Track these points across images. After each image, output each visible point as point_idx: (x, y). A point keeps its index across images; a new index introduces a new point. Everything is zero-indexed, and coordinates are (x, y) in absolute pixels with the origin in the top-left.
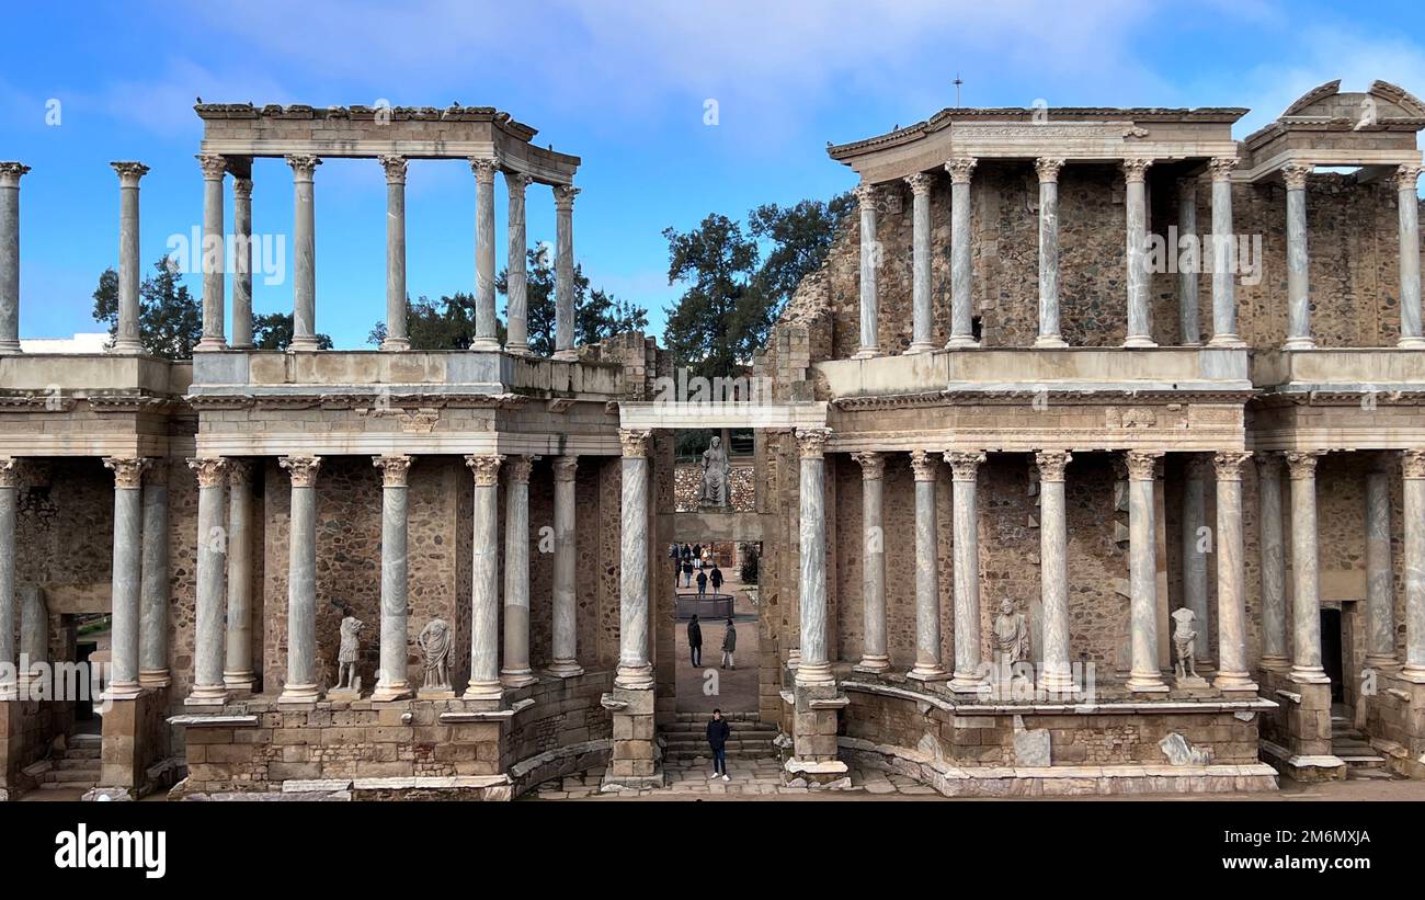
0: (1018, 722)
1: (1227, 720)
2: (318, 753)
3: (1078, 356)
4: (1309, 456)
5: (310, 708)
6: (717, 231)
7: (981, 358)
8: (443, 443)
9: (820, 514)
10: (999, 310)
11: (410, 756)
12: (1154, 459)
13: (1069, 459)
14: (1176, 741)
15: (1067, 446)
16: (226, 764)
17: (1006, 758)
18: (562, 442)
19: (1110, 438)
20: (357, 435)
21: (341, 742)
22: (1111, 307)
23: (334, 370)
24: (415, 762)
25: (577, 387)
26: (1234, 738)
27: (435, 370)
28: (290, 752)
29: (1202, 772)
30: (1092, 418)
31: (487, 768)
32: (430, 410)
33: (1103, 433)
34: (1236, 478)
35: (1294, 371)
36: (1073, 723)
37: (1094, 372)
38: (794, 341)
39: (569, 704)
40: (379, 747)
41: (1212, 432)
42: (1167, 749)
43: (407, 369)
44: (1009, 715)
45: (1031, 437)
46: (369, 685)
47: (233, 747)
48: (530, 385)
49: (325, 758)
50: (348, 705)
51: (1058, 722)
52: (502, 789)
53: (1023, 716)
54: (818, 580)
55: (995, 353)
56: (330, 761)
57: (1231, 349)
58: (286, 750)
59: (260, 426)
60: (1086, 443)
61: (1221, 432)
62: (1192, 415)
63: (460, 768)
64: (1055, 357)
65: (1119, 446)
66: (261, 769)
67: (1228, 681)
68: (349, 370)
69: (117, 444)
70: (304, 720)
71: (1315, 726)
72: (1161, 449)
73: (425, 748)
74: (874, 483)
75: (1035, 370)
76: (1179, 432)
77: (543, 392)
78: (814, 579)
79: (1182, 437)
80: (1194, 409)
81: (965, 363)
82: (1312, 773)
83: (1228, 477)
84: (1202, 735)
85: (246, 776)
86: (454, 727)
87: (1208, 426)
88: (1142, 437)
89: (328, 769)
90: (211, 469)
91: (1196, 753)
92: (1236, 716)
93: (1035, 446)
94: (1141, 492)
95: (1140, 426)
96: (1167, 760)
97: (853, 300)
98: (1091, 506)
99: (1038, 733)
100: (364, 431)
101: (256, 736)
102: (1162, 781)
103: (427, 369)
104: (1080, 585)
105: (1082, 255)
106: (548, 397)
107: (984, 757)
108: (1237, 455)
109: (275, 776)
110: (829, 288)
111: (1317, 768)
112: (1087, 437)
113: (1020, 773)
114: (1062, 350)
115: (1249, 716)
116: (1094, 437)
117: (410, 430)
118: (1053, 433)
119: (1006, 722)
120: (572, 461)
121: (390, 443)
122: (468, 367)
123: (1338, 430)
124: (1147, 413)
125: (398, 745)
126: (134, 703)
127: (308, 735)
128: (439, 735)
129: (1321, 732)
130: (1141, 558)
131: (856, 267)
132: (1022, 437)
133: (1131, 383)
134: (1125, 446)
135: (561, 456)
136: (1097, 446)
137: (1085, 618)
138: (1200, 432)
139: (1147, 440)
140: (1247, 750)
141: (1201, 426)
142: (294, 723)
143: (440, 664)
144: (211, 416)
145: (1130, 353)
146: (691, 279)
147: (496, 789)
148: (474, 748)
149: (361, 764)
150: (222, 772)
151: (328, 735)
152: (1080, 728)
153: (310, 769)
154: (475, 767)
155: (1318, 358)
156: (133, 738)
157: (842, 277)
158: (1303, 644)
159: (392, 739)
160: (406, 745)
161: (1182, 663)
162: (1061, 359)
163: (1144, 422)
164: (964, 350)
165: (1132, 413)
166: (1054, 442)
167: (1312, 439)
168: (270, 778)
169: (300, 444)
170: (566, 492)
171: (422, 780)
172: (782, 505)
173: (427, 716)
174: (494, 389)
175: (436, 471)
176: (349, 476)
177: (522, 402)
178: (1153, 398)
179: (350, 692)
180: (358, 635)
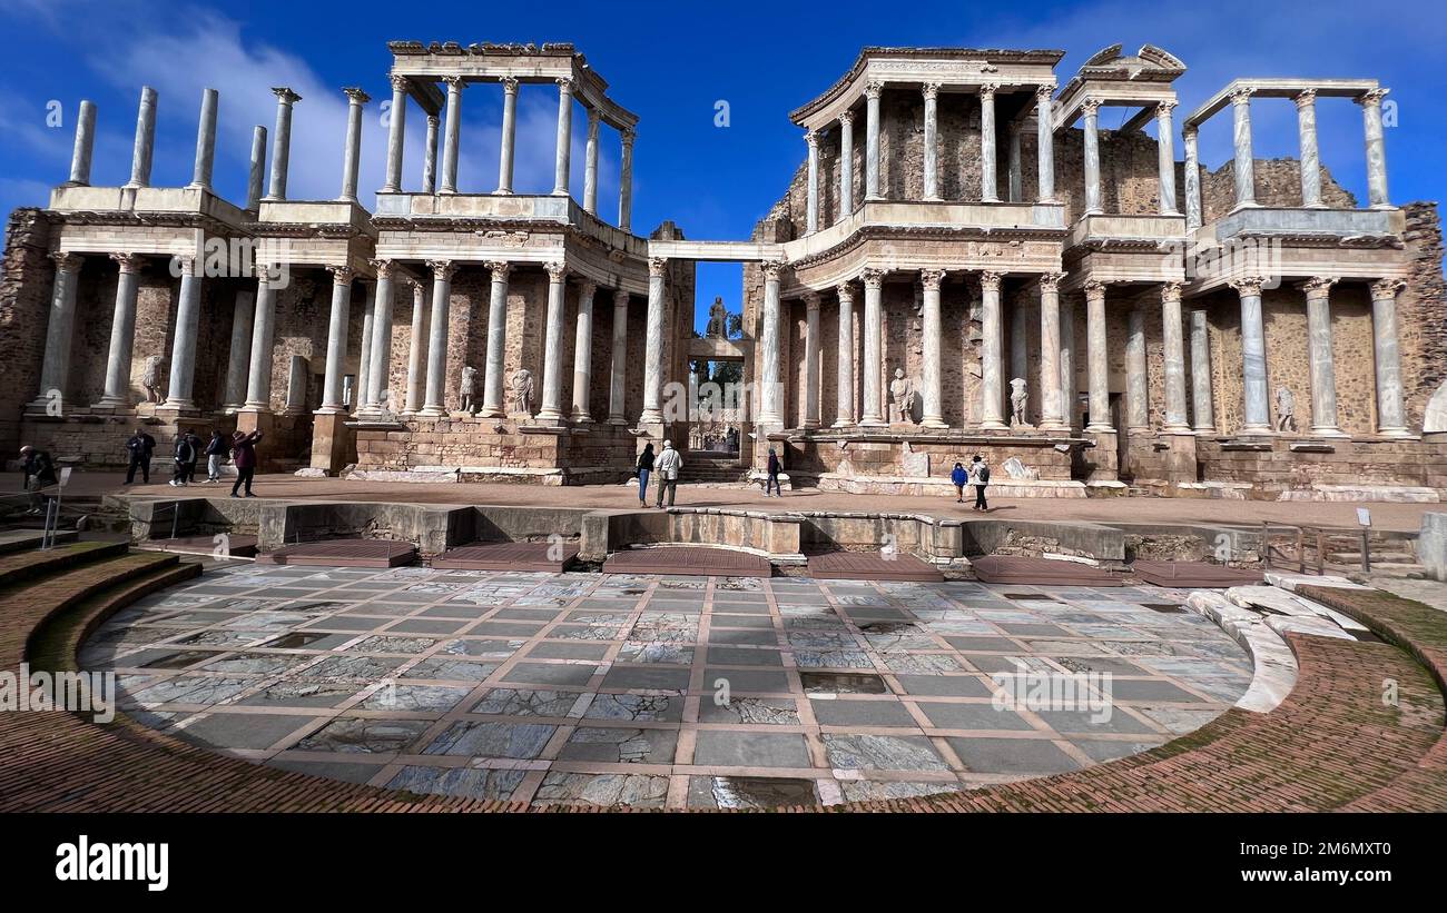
0: (906, 445)
1: (1050, 450)
2: (440, 449)
3: (950, 208)
4: (1102, 283)
5: (436, 420)
7: (886, 207)
8: (530, 254)
9: (776, 316)
10: (896, 192)
11: (498, 453)
12: (1000, 276)
13: (944, 274)
14: (1014, 463)
15: (942, 266)
16: (381, 454)
17: (897, 471)
18: (618, 281)
19: (970, 262)
20: (476, 248)
21: (455, 442)
22: (969, 192)
23: (463, 206)
24: (502, 458)
25: (630, 249)
26: (1054, 463)
27: (526, 208)
28: (422, 448)
29: (1034, 484)
30: (959, 250)
31: (548, 464)
32: (521, 233)
33: (967, 259)
34: (1056, 290)
35: (1091, 228)
36: (944, 448)
37: (962, 216)
38: (767, 229)
39: (617, 442)
40: (479, 447)
41: (1040, 260)
42: (1009, 468)
43: (510, 207)
44: (898, 441)
45: (920, 260)
46: (478, 409)
47: (386, 443)
48: (596, 236)
49: (444, 452)
50: (461, 419)
51: (933, 448)
52: (556, 477)
53: (910, 443)
54: (774, 358)
55: (896, 205)
56: (448, 456)
57: (1053, 205)
58: (420, 446)
59: (416, 241)
60: (955, 265)
61: (1046, 260)
62: (1027, 248)
63: (530, 463)
64: (935, 207)
65: (976, 267)
66: (404, 458)
67: (1049, 425)
68: (473, 207)
69: (333, 256)
70: (432, 427)
71: (1106, 461)
72: (1005, 270)
73: (509, 449)
74: (814, 312)
75: (922, 217)
76: (1017, 260)
77: (605, 245)
78: (772, 357)
79: (1020, 263)
80: (1028, 245)
81: (876, 211)
82: (1106, 491)
83: (1050, 290)
84: (1032, 460)
85: (393, 462)
86: (528, 436)
87: (1037, 256)
88: (993, 262)
89: (446, 460)
90: (383, 267)
91: (1028, 471)
92: (1057, 446)
93: (921, 266)
94: (991, 296)
95: (992, 255)
96: (1008, 476)
97: (804, 213)
98: (955, 317)
99: (919, 455)
100: (480, 245)
101: (401, 436)
102: (1005, 489)
103: (522, 207)
104: (947, 367)
105: (950, 160)
106: (609, 248)
107: (882, 470)
108: (1057, 275)
109: (411, 463)
110: (790, 207)
111: (1109, 488)
112: (956, 261)
113: (907, 480)
114: (940, 203)
115: (1066, 447)
116: (960, 261)
117: (509, 246)
118: (933, 258)
119: (898, 446)
120: (625, 294)
121: (496, 252)
122: (548, 206)
123: (1121, 268)
124: (996, 247)
125: (491, 446)
126: (333, 417)
127: (434, 437)
128: (518, 440)
129: (1110, 465)
130: (991, 341)
131: (806, 194)
132: (911, 260)
133: (985, 225)
134: (981, 267)
135: (619, 289)
136: (963, 267)
137: (950, 389)
138: (1032, 260)
139: (995, 263)
140: (1063, 472)
141: (1033, 256)
142: (426, 429)
143: (523, 397)
144: (386, 234)
145: (985, 207)
147: (552, 477)
148: (540, 450)
149: (467, 457)
150: (378, 459)
151: (447, 437)
152: (949, 453)
153: (434, 459)
154: (540, 462)
155: (1107, 220)
156: (331, 439)
157: (797, 201)
158: (1097, 407)
159: (488, 442)
160: (496, 446)
161: (1016, 414)
162: (939, 210)
163: (994, 252)
164: (875, 202)
165: (985, 246)
166: (935, 262)
167: (1103, 272)
168: (408, 464)
169: (439, 251)
170: (621, 315)
171: (505, 470)
172: (753, 335)
173: (511, 428)
174: (564, 219)
175: (526, 278)
176: (470, 278)
177: (582, 235)
178: (1000, 236)
179: (466, 415)
180: (473, 377)
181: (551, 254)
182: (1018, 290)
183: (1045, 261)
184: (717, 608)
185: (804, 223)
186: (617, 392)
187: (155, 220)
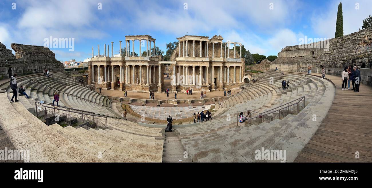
1: (207, 87)
3: (196, 58)
5: (134, 85)
6: (171, 44)
8: (144, 64)
9: (175, 71)
16: (128, 89)
18: (154, 64)
20: (138, 64)
25: (155, 60)
27: (144, 58)
28: (133, 88)
30: (197, 63)
31: (148, 91)
32: (143, 62)
35: (213, 59)
36: (195, 88)
37: (197, 59)
38: (174, 56)
39: (155, 86)
43: (141, 58)
46: (139, 84)
48: (151, 59)
57: (208, 58)
59: (130, 63)
60: (197, 65)
65: (199, 65)
68: (137, 58)
69: (120, 64)
71: (213, 87)
72: (202, 66)
74: (180, 69)
75: (193, 59)
76: (204, 64)
80: (205, 62)
83: (207, 68)
84: (205, 88)
85: (130, 90)
89: (136, 90)
90: (127, 66)
91: (204, 90)
94: (201, 69)
97: (179, 52)
98: (197, 70)
101: (130, 87)
105: (197, 49)
106: (153, 60)
111: (213, 90)
121: (140, 64)
122: (146, 58)
123: (216, 64)
127: (134, 87)
128: (144, 88)
130: (201, 74)
132: (191, 65)
133: (200, 60)
135: (154, 66)
139: (201, 65)
143: (144, 82)
144: (127, 62)
145: (200, 58)
146: (168, 49)
148: (147, 89)
149: (138, 90)
151: (136, 87)
156: (122, 86)
157: (178, 50)
158: (213, 81)
159: (141, 88)
161: (203, 83)
165: (200, 63)
166: (194, 65)
167: (214, 65)
168: (132, 90)
169: (133, 64)
170: (154, 69)
171: (143, 91)
172: (172, 70)
173: (143, 86)
174: (148, 60)
175: (144, 67)
176: (137, 67)
177: (151, 61)
178: (202, 61)
179: (137, 84)
180: (138, 80)
181: (147, 64)
182: (204, 68)
183: (207, 65)
184: (171, 110)
185: (179, 54)
186: (154, 79)
187: (101, 61)
